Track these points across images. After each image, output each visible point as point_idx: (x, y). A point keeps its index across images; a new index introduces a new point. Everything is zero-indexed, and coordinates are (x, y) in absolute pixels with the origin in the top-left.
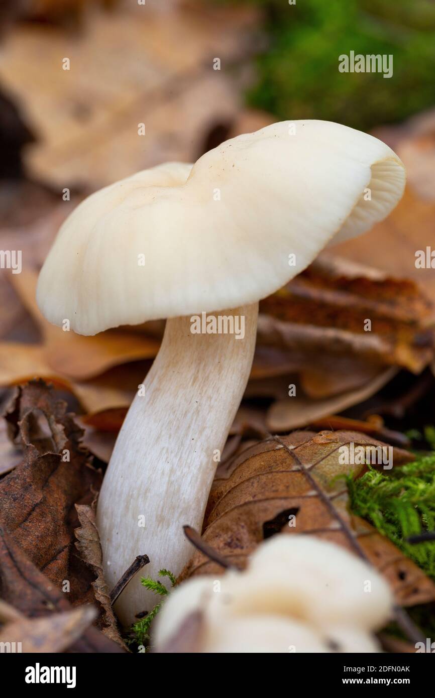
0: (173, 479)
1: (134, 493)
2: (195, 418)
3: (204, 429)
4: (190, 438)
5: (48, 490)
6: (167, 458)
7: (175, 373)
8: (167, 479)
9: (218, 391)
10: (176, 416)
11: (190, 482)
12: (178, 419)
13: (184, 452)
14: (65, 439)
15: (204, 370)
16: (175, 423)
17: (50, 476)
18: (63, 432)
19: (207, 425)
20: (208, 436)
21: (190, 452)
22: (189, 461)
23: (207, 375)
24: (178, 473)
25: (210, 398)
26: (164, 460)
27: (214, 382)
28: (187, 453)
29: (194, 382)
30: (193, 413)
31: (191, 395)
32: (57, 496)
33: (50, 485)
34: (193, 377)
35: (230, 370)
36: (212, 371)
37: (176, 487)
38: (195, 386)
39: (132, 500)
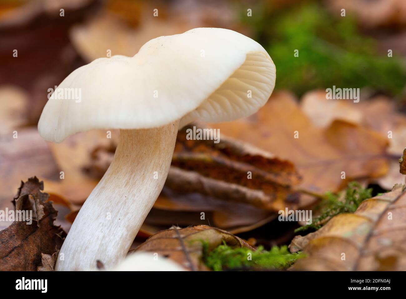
0: (103, 242)
1: (78, 249)
2: (123, 207)
3: (127, 213)
4: (118, 218)
5: (26, 242)
6: (102, 229)
7: (116, 178)
8: (100, 242)
9: (139, 192)
10: (111, 204)
11: (114, 245)
12: (112, 206)
13: (113, 226)
14: (43, 214)
15: (133, 178)
16: (110, 208)
17: (30, 235)
18: (43, 209)
19: (130, 212)
20: (130, 218)
21: (116, 227)
22: (115, 232)
23: (135, 181)
24: (107, 239)
25: (134, 195)
26: (100, 230)
27: (138, 186)
28: (115, 227)
29: (126, 185)
30: (122, 203)
31: (123, 193)
32: (32, 247)
33: (29, 240)
34: (126, 182)
35: (149, 180)
36: (139, 179)
37: (105, 247)
38: (127, 188)
39: (76, 253)
